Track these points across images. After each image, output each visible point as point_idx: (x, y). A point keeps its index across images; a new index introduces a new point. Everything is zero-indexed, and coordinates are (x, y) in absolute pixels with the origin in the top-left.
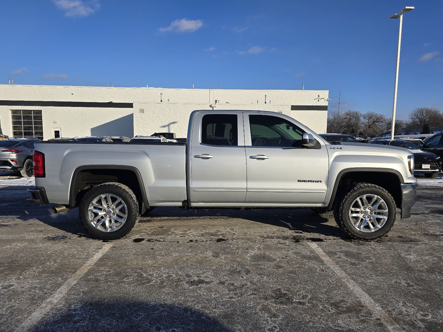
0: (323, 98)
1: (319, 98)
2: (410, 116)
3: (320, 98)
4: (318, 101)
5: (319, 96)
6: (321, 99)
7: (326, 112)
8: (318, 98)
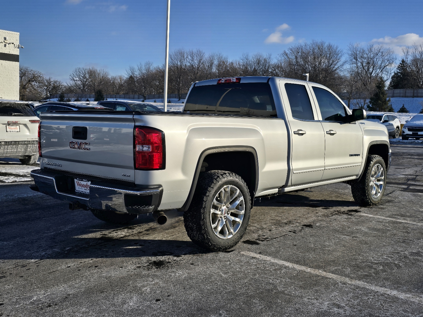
0: (13, 43)
1: (6, 41)
2: (71, 77)
3: (8, 42)
4: (5, 45)
5: (5, 39)
6: (9, 44)
7: (17, 64)
8: (4, 42)
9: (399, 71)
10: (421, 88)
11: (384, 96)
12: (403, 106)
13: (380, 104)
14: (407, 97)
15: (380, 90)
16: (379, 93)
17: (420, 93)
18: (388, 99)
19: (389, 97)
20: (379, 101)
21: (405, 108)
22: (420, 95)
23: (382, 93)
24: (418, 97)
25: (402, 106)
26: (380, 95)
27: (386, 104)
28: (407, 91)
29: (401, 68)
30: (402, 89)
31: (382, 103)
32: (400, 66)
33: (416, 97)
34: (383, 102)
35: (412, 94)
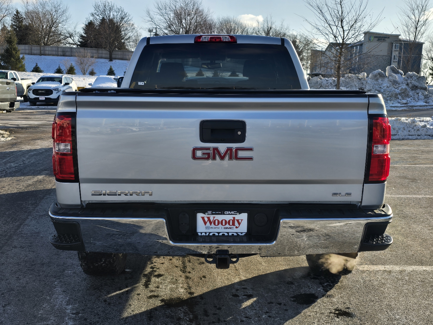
9: (14, 23)
10: (46, 45)
11: (16, 53)
12: (37, 65)
13: (14, 62)
14: (34, 54)
15: (12, 45)
16: (11, 49)
17: (47, 51)
18: (21, 56)
19: (23, 54)
20: (12, 59)
21: (38, 67)
22: (47, 52)
23: (14, 49)
24: (45, 55)
25: (35, 65)
26: (12, 51)
27: (20, 62)
28: (33, 48)
29: (15, 20)
30: (27, 45)
31: (15, 61)
32: (15, 17)
33: (43, 55)
34: (17, 60)
35: (38, 52)
